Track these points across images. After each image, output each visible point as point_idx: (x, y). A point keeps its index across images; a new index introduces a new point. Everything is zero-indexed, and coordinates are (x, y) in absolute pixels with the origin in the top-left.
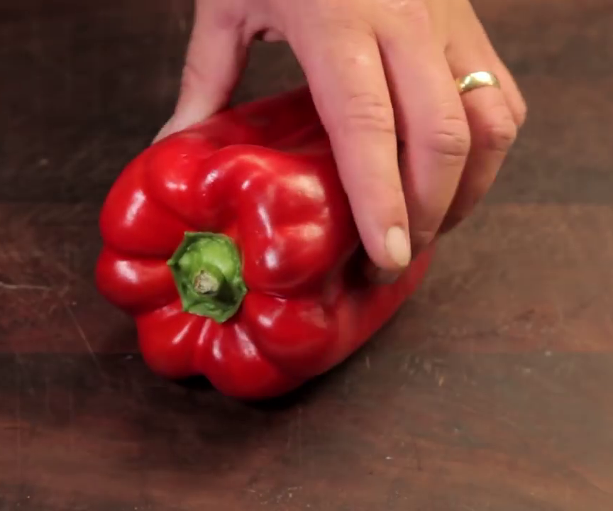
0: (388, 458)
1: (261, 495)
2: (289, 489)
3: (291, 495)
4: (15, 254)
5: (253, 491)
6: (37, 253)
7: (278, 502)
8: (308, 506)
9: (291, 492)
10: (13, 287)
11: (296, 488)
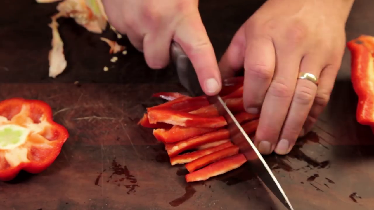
0: (255, 188)
1: (202, 203)
2: (214, 201)
3: (215, 204)
4: (101, 105)
5: (199, 202)
6: (110, 104)
7: (209, 206)
8: (222, 208)
9: (215, 202)
10: (100, 118)
11: (217, 201)
